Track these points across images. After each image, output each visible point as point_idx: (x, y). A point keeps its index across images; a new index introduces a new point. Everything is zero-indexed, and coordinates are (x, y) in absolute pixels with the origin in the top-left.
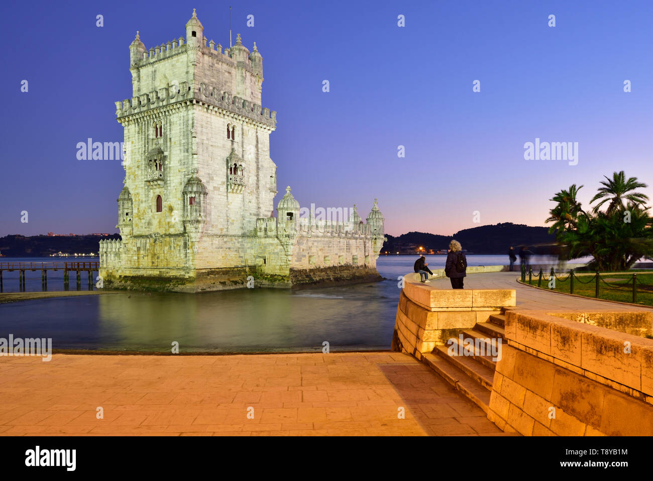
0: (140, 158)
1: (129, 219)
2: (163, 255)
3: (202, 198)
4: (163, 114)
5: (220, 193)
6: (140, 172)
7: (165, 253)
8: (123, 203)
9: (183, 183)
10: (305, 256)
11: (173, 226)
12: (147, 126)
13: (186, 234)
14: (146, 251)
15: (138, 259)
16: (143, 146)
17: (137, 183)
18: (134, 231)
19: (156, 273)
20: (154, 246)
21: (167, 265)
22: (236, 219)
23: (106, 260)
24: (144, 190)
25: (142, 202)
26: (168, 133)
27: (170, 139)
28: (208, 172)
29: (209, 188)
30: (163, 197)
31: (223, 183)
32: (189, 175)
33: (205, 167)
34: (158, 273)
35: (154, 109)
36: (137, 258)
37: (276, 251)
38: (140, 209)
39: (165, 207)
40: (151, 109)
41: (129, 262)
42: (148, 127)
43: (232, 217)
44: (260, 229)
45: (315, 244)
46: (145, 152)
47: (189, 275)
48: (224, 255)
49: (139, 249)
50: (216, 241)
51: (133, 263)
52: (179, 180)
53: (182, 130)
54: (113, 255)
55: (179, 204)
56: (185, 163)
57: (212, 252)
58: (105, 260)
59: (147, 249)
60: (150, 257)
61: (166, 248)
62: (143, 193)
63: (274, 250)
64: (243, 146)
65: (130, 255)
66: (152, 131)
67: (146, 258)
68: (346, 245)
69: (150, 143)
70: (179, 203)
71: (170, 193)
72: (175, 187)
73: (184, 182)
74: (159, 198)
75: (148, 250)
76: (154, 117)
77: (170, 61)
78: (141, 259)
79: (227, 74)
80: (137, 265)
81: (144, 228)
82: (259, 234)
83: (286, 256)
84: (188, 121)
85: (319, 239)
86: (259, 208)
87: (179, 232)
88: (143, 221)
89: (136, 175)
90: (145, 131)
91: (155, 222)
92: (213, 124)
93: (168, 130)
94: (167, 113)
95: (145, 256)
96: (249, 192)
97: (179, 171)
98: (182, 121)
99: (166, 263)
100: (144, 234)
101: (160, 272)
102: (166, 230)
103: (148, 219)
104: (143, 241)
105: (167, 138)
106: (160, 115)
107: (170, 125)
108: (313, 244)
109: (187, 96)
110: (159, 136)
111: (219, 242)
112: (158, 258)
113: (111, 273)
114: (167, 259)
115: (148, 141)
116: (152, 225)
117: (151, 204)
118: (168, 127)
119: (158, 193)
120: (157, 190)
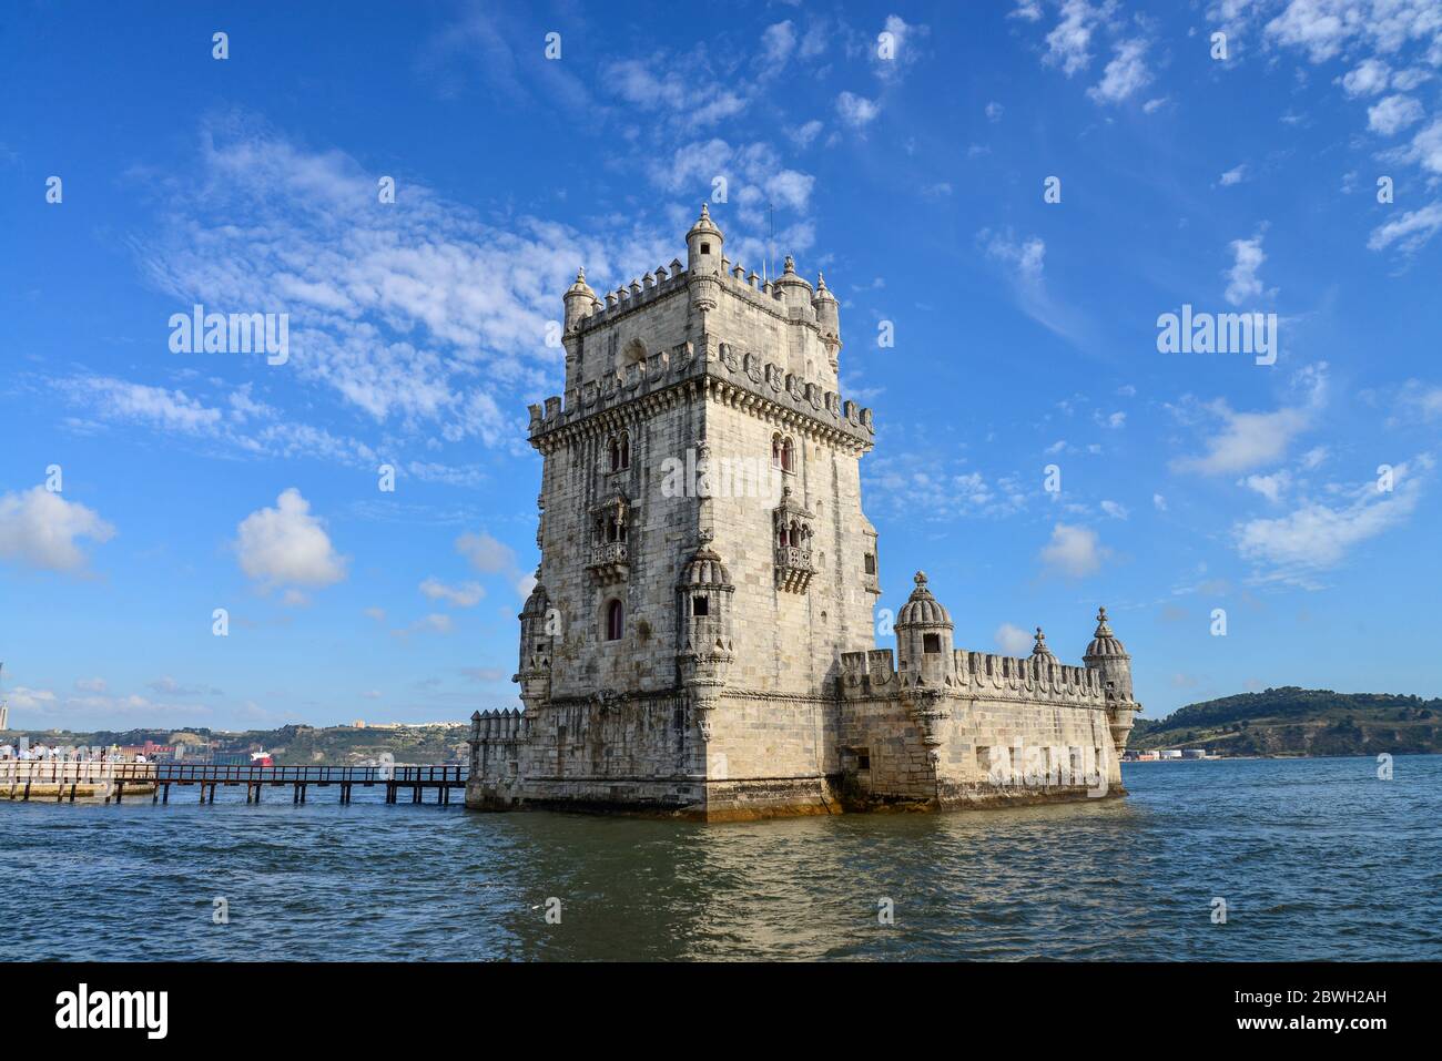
0: (576, 519)
1: (542, 659)
2: (621, 745)
3: (723, 600)
4: (634, 418)
5: (759, 590)
6: (574, 550)
7: (628, 739)
8: (532, 623)
9: (675, 567)
10: (968, 748)
11: (649, 673)
12: (593, 449)
13: (684, 691)
14: (581, 738)
15: (560, 755)
16: (584, 491)
17: (565, 576)
18: (553, 689)
19: (603, 790)
20: (601, 724)
21: (632, 769)
22: (794, 656)
23: (485, 760)
24: (581, 590)
25: (575, 619)
26: (643, 457)
27: (648, 469)
28: (733, 538)
29: (736, 578)
30: (626, 604)
31: (766, 566)
32: (691, 546)
33: (728, 527)
34: (608, 790)
35: (613, 408)
36: (555, 754)
37: (895, 734)
38: (569, 635)
39: (631, 626)
40: (606, 411)
41: (537, 765)
42: (596, 451)
43: (788, 649)
44: (852, 678)
45: (989, 716)
46: (587, 504)
47: (689, 796)
48: (769, 745)
49: (562, 731)
50: (753, 708)
51: (546, 766)
52: (667, 562)
53: (676, 447)
54: (499, 749)
55: (664, 618)
56: (681, 519)
57: (743, 737)
58: (481, 761)
59: (582, 731)
60: (588, 751)
61: (631, 728)
62: (578, 598)
63: (890, 733)
64: (805, 484)
65: (541, 748)
66: (604, 458)
67: (578, 754)
68: (1052, 722)
69: (601, 484)
70: (666, 615)
71: (642, 593)
72: (657, 578)
73: (678, 563)
74: (614, 607)
75: (584, 734)
76: (612, 426)
77: (649, 311)
78: (567, 759)
79: (768, 331)
80: (556, 771)
82: (847, 692)
83: (924, 748)
84: (690, 425)
85: (996, 704)
86: (843, 628)
87: (662, 687)
88: (576, 663)
91: (604, 664)
92: (743, 432)
93: (643, 452)
94: (641, 416)
95: (577, 749)
96: (822, 589)
97: (667, 540)
98: (675, 428)
99: (628, 766)
100: (576, 694)
101: (614, 789)
102: (630, 683)
103: (587, 657)
104: (574, 711)
105: (639, 468)
106: (627, 421)
107: (648, 439)
108: (983, 716)
109: (690, 371)
110: (620, 468)
111: (758, 710)
112: (609, 753)
113: (494, 791)
114: (631, 756)
115: (594, 480)
116: (596, 672)
117: (598, 621)
118: (643, 445)
119: (614, 595)
120: (613, 589)
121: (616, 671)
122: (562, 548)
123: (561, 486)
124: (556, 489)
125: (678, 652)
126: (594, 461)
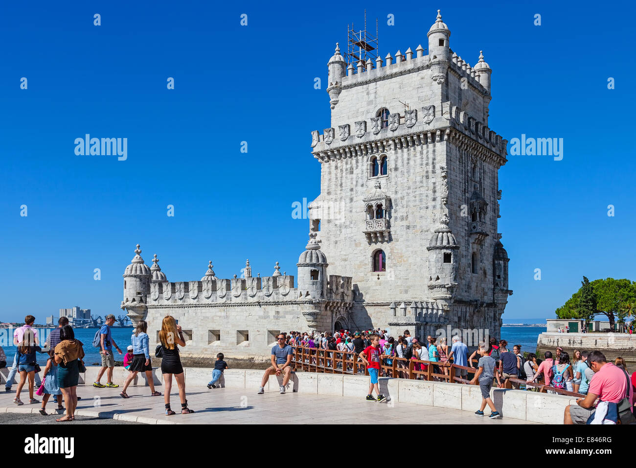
0: (461, 196)
9: (492, 246)
11: (486, 294)
12: (466, 159)
13: (497, 305)
16: (464, 181)
17: (458, 229)
20: (473, 317)
24: (464, 240)
25: (463, 256)
26: (482, 181)
27: (484, 189)
30: (479, 257)
32: (495, 238)
38: (460, 265)
39: (480, 268)
49: (459, 319)
52: (490, 242)
53: (491, 186)
56: (493, 224)
59: (467, 319)
61: (482, 320)
62: (464, 244)
66: (470, 168)
70: (490, 268)
71: (484, 253)
72: (488, 249)
81: (464, 291)
84: (494, 178)
87: (490, 302)
88: (464, 282)
90: (465, 163)
97: (490, 231)
98: (491, 175)
100: (464, 299)
103: (467, 280)
104: (464, 309)
109: (502, 153)
115: (467, 178)
116: (471, 289)
117: (470, 262)
118: (483, 174)
119: (475, 250)
120: (475, 246)
121: (477, 290)
122: (456, 211)
123: (454, 169)
124: (452, 169)
125: (494, 286)
126: (466, 166)
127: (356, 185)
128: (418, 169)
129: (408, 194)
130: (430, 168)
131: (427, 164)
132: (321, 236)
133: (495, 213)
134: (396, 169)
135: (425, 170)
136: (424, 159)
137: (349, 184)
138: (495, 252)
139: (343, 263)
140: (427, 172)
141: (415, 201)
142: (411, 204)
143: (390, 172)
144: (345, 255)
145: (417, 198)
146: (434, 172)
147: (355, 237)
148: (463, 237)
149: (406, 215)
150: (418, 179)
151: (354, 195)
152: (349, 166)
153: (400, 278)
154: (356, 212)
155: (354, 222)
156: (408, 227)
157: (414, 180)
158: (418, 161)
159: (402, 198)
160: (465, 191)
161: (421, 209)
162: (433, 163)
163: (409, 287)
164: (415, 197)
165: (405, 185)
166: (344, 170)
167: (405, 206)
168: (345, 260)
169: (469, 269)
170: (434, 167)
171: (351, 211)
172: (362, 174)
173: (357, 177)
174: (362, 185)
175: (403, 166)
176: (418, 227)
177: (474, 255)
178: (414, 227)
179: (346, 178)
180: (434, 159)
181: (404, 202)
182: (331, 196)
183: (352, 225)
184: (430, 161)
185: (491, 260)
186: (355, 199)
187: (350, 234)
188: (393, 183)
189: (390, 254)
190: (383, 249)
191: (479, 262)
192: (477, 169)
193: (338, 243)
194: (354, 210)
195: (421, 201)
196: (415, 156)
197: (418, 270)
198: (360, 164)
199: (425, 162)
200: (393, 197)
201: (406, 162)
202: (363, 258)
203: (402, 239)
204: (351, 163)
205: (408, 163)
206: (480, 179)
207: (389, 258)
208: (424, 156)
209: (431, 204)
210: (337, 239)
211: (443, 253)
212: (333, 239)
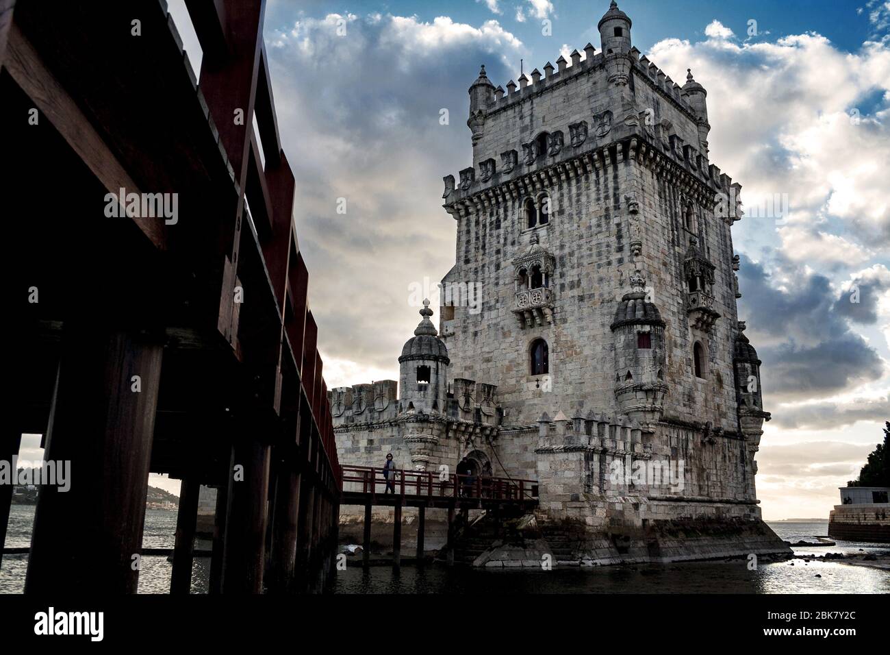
0: (667, 248)
2: (715, 472)
7: (718, 468)
9: (729, 339)
11: (724, 415)
12: (672, 195)
13: (746, 436)
14: (688, 461)
16: (671, 227)
17: (665, 299)
18: (664, 407)
19: (709, 511)
20: (700, 450)
21: (722, 493)
24: (677, 320)
25: (675, 345)
26: (704, 235)
27: (708, 248)
32: (735, 328)
34: (714, 511)
38: (673, 358)
39: (711, 372)
42: (674, 198)
49: (675, 451)
51: (664, 485)
52: (725, 332)
53: (721, 247)
55: (728, 375)
56: (729, 305)
59: (688, 454)
60: (695, 474)
61: (719, 458)
62: (676, 326)
66: (680, 211)
67: (688, 475)
69: (682, 231)
70: (729, 373)
71: (716, 348)
72: (722, 341)
73: (731, 337)
75: (690, 457)
77: (676, 110)
81: (682, 405)
84: (725, 237)
87: (731, 429)
88: (680, 388)
89: (662, 279)
90: (670, 201)
91: (699, 398)
93: (704, 230)
94: (704, 201)
97: (724, 315)
98: (719, 232)
99: (720, 490)
100: (681, 418)
101: (717, 508)
103: (688, 386)
104: (683, 435)
105: (703, 243)
107: (706, 225)
112: (708, 479)
114: (721, 482)
115: (676, 225)
116: (694, 402)
117: (692, 356)
118: (704, 226)
119: (699, 339)
120: (698, 333)
121: (706, 406)
122: (659, 269)
123: (650, 204)
124: (647, 203)
125: (739, 405)
126: (673, 206)
127: (505, 244)
128: (593, 207)
129: (580, 247)
130: (611, 202)
131: (607, 197)
132: (455, 327)
133: (731, 289)
134: (561, 212)
135: (604, 206)
136: (602, 192)
137: (495, 243)
138: (736, 350)
139: (484, 366)
140: (607, 209)
141: (591, 255)
142: (585, 262)
143: (552, 218)
144: (489, 352)
145: (594, 251)
146: (617, 208)
147: (502, 324)
148: (674, 313)
149: (577, 279)
150: (594, 221)
151: (502, 260)
152: (494, 218)
153: (570, 383)
154: (505, 284)
155: (501, 300)
156: (581, 299)
157: (588, 225)
158: (593, 196)
159: (571, 254)
160: (673, 243)
161: (599, 266)
162: (615, 195)
163: (585, 396)
164: (591, 250)
165: (575, 233)
166: (488, 224)
167: (576, 265)
168: (488, 360)
169: (689, 369)
170: (617, 200)
171: (497, 284)
172: (513, 227)
173: (506, 233)
174: (513, 243)
175: (571, 205)
176: (597, 297)
177: (697, 347)
178: (591, 296)
179: (491, 235)
180: (616, 189)
181: (574, 260)
182: (470, 265)
183: (498, 305)
184: (611, 192)
185: (729, 359)
186: (503, 264)
187: (496, 318)
188: (557, 233)
189: (555, 345)
190: (544, 337)
191: (707, 360)
192: (694, 217)
193: (479, 334)
194: (501, 282)
195: (599, 254)
196: (588, 188)
197: (599, 367)
198: (509, 213)
199: (602, 196)
200: (557, 253)
201: (574, 200)
202: (513, 355)
203: (573, 318)
204: (497, 214)
205: (578, 201)
206: (700, 232)
207: (553, 352)
208: (602, 187)
209: (615, 257)
210: (477, 329)
211: (635, 331)
212: (471, 329)
